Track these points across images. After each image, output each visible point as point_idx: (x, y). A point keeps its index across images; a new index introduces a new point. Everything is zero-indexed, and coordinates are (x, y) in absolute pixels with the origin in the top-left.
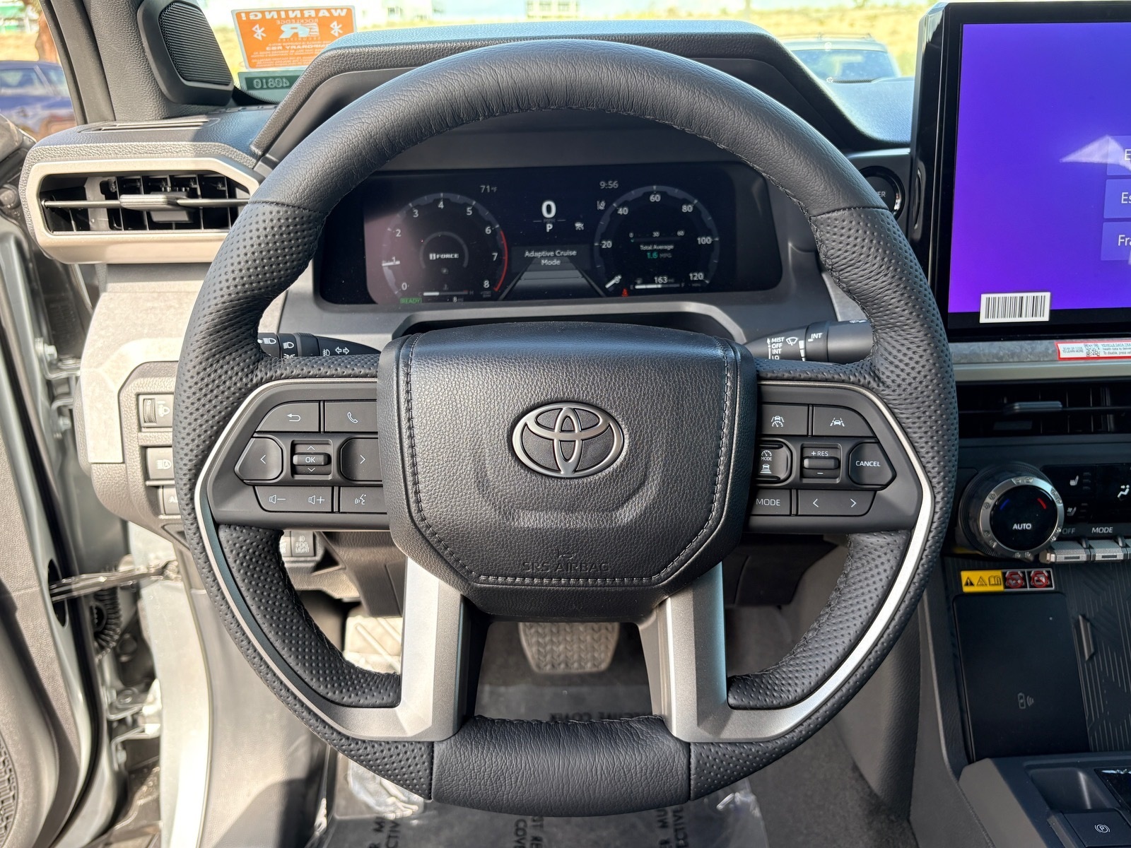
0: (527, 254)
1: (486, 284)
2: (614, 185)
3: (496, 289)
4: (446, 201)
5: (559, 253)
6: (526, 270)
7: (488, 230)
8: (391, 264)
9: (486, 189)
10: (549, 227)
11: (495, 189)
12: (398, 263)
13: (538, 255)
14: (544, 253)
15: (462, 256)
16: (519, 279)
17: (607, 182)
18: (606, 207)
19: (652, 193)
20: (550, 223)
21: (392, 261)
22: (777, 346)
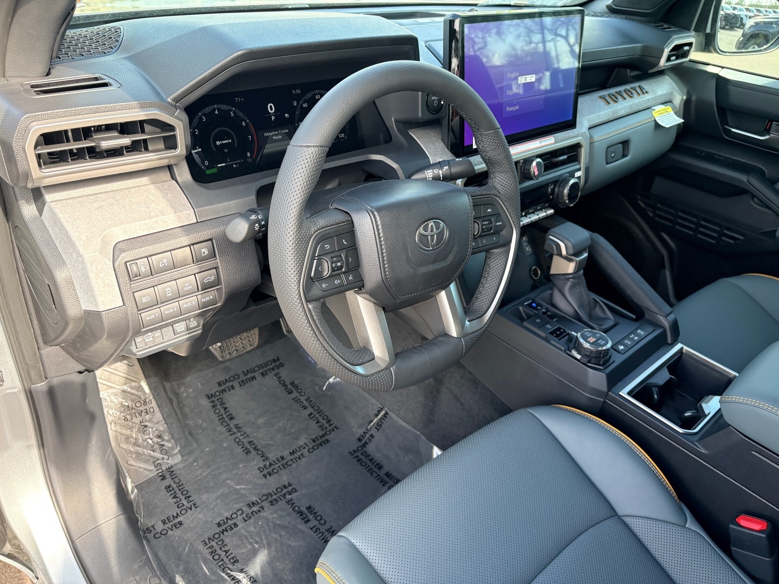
0: (265, 134)
1: (249, 154)
2: (299, 91)
3: (254, 157)
4: (219, 109)
5: (280, 132)
6: (266, 144)
7: (244, 124)
8: (197, 151)
9: (238, 100)
10: (273, 118)
11: (243, 99)
12: (200, 150)
13: (270, 134)
14: (273, 133)
15: (233, 140)
16: (264, 149)
17: (295, 90)
18: (297, 104)
19: (316, 94)
20: (273, 115)
21: (197, 149)
22: (430, 174)
